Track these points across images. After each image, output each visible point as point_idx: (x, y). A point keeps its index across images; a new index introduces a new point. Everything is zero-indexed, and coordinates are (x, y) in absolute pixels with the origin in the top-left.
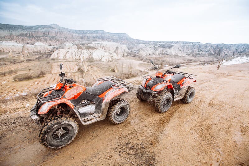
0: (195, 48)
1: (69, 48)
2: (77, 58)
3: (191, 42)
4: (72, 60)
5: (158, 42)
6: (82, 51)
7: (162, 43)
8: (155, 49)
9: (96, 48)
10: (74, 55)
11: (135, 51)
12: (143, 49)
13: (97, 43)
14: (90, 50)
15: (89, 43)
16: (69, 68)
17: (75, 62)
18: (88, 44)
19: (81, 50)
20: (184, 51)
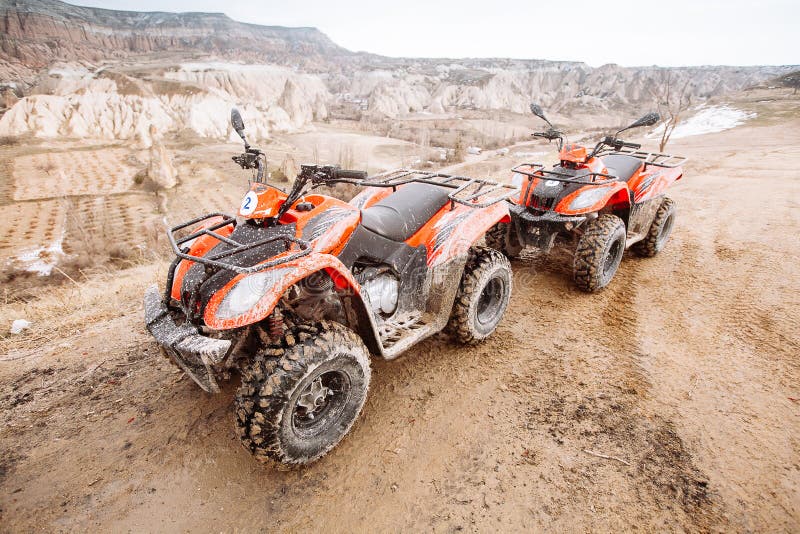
0: (567, 84)
1: (80, 91)
2: (125, 131)
3: (552, 62)
4: (100, 143)
5: (438, 62)
6: (140, 103)
7: (454, 67)
8: (429, 90)
9: (199, 90)
10: (105, 120)
11: (357, 97)
12: (387, 89)
13: (201, 66)
14: (177, 99)
15: (166, 70)
16: (92, 177)
17: (115, 150)
18: (162, 75)
19: (135, 97)
20: (530, 93)
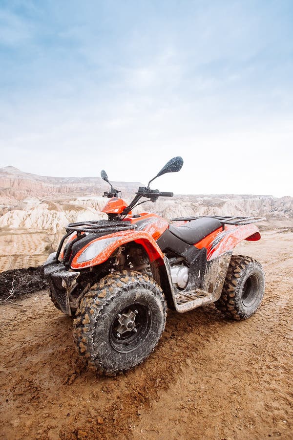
0: (265, 206)
1: (33, 209)
2: (47, 226)
3: (256, 196)
4: (35, 231)
5: (198, 196)
6: (56, 214)
7: (205, 198)
8: (193, 209)
9: (83, 209)
10: (40, 221)
11: (157, 212)
12: (172, 208)
13: (86, 198)
14: (73, 212)
15: (70, 200)
16: (27, 246)
17: (41, 234)
18: (68, 202)
19: (55, 211)
20: (245, 210)
